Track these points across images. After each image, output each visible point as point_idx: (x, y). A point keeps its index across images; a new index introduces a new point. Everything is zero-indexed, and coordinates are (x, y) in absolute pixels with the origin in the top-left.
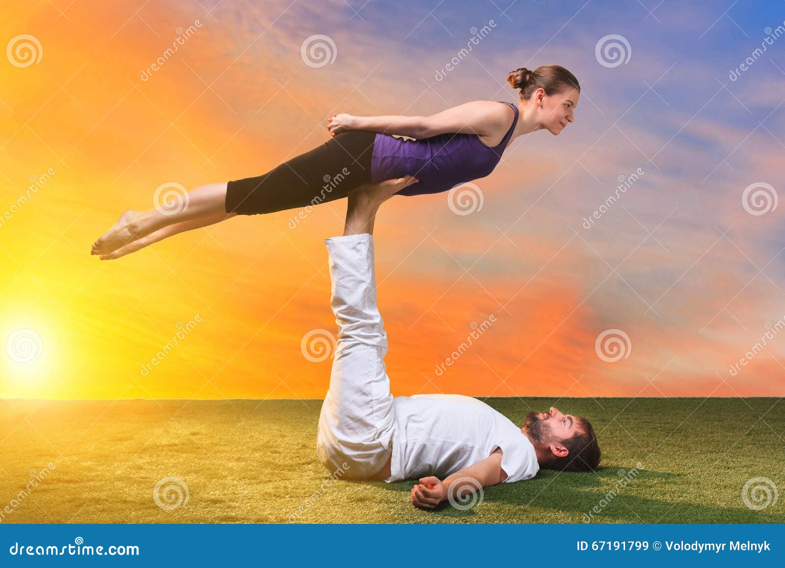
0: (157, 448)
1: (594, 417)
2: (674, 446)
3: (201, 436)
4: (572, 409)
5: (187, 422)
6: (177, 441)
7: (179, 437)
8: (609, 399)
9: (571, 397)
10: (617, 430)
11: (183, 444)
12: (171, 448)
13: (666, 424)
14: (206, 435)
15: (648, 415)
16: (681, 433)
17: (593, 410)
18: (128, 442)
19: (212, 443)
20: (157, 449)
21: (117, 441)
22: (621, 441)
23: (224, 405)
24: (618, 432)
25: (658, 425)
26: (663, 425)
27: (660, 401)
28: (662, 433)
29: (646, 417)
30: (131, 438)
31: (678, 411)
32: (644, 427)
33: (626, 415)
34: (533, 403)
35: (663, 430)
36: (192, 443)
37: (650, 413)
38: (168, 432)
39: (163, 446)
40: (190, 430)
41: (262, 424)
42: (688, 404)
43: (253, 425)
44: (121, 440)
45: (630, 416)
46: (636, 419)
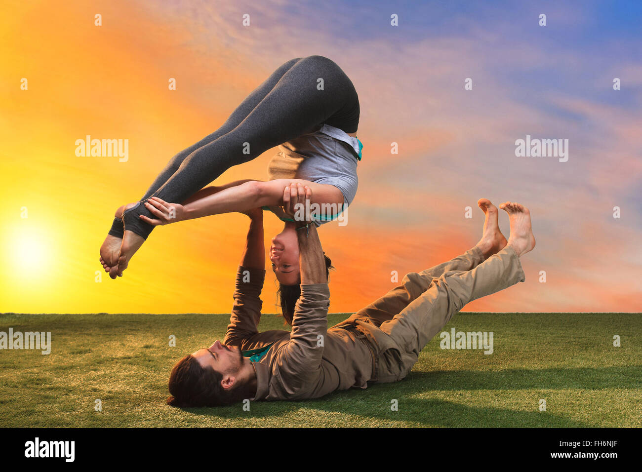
0: (112, 360)
1: (514, 332)
2: (588, 360)
3: (154, 349)
4: (493, 324)
5: (143, 335)
6: (131, 354)
7: (133, 350)
8: (527, 314)
9: (492, 312)
10: (534, 345)
11: (136, 357)
12: (125, 360)
13: (580, 338)
14: (158, 348)
15: (562, 330)
16: (594, 348)
17: (513, 325)
18: (87, 354)
19: (163, 356)
20: (112, 362)
21: (77, 353)
22: (539, 354)
23: (179, 320)
24: (536, 346)
25: (572, 339)
26: (577, 339)
27: (574, 316)
28: (577, 347)
29: (561, 332)
30: (90, 351)
31: (590, 326)
32: (560, 341)
33: (543, 329)
34: (458, 318)
35: (577, 345)
36: (145, 355)
37: (564, 328)
38: (124, 345)
39: (117, 359)
40: (145, 343)
41: (210, 338)
42: (600, 320)
43: (202, 339)
44: (81, 352)
45: (546, 331)
46: (552, 334)
